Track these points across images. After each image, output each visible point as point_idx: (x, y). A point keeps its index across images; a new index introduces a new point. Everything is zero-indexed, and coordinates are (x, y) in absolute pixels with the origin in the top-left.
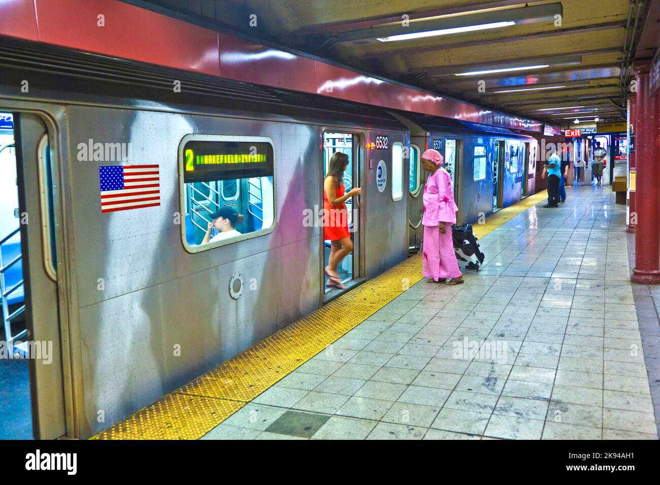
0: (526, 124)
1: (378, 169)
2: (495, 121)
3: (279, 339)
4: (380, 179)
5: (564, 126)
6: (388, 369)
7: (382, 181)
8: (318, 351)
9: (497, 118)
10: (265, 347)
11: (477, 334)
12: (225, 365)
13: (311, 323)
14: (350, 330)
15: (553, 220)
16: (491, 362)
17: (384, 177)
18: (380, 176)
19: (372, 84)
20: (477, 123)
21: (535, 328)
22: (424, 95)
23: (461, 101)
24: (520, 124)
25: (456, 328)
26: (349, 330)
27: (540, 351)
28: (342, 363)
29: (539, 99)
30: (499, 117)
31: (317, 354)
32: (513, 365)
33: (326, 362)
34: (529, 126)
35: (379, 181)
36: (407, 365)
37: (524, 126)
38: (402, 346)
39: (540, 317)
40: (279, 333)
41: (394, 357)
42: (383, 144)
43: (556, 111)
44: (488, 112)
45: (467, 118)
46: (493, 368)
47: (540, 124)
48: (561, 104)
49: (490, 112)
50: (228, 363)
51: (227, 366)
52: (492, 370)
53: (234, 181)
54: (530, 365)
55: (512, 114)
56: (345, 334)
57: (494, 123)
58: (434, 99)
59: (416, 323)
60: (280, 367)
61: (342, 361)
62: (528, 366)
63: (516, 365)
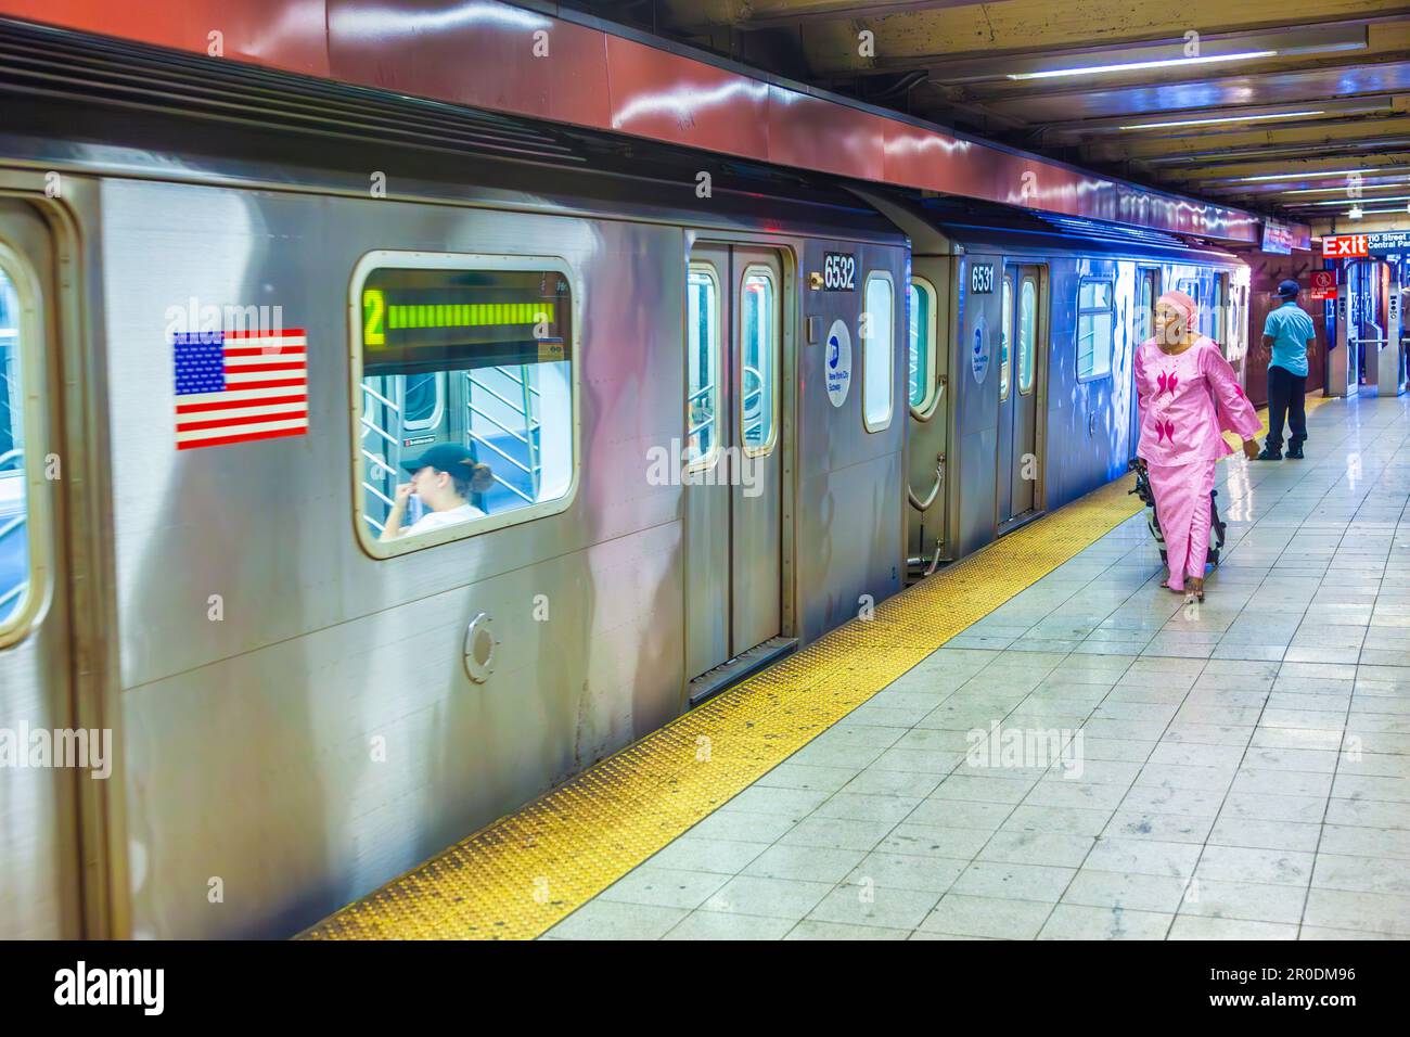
0: (1212, 220)
1: (828, 344)
2: (1124, 210)
3: (499, 841)
4: (833, 371)
5: (1319, 225)
6: (816, 926)
7: (839, 376)
8: (615, 877)
9: (1129, 201)
10: (459, 864)
11: (1072, 826)
12: (342, 919)
13: (593, 794)
14: (708, 815)
15: (1289, 495)
16: (1114, 905)
17: (845, 365)
18: (834, 364)
19: (769, 103)
20: (1075, 217)
21: (1237, 806)
22: (921, 136)
23: (1026, 154)
24: (1195, 219)
25: (1012, 808)
26: (704, 814)
27: (1252, 874)
28: (683, 909)
29: (1247, 147)
30: (1133, 200)
31: (610, 886)
32: (1176, 915)
33: (637, 907)
34: (1220, 226)
35: (832, 377)
36: (871, 915)
37: (1205, 226)
38: (856, 861)
39: (1253, 776)
40: (500, 825)
41: (835, 893)
42: (842, 275)
43: (1296, 184)
44: (1101, 184)
45: (1041, 202)
46: (1117, 923)
47: (1250, 221)
48: (1310, 162)
49: (1110, 184)
50: (350, 913)
51: (348, 923)
52: (1116, 928)
53: (430, 375)
54: (1223, 914)
55: (1172, 189)
56: (692, 827)
57: (1119, 215)
58: (948, 147)
59: (898, 793)
60: (502, 924)
61: (682, 905)
62: (1216, 915)
63: (1184, 915)
